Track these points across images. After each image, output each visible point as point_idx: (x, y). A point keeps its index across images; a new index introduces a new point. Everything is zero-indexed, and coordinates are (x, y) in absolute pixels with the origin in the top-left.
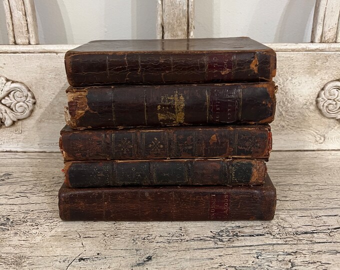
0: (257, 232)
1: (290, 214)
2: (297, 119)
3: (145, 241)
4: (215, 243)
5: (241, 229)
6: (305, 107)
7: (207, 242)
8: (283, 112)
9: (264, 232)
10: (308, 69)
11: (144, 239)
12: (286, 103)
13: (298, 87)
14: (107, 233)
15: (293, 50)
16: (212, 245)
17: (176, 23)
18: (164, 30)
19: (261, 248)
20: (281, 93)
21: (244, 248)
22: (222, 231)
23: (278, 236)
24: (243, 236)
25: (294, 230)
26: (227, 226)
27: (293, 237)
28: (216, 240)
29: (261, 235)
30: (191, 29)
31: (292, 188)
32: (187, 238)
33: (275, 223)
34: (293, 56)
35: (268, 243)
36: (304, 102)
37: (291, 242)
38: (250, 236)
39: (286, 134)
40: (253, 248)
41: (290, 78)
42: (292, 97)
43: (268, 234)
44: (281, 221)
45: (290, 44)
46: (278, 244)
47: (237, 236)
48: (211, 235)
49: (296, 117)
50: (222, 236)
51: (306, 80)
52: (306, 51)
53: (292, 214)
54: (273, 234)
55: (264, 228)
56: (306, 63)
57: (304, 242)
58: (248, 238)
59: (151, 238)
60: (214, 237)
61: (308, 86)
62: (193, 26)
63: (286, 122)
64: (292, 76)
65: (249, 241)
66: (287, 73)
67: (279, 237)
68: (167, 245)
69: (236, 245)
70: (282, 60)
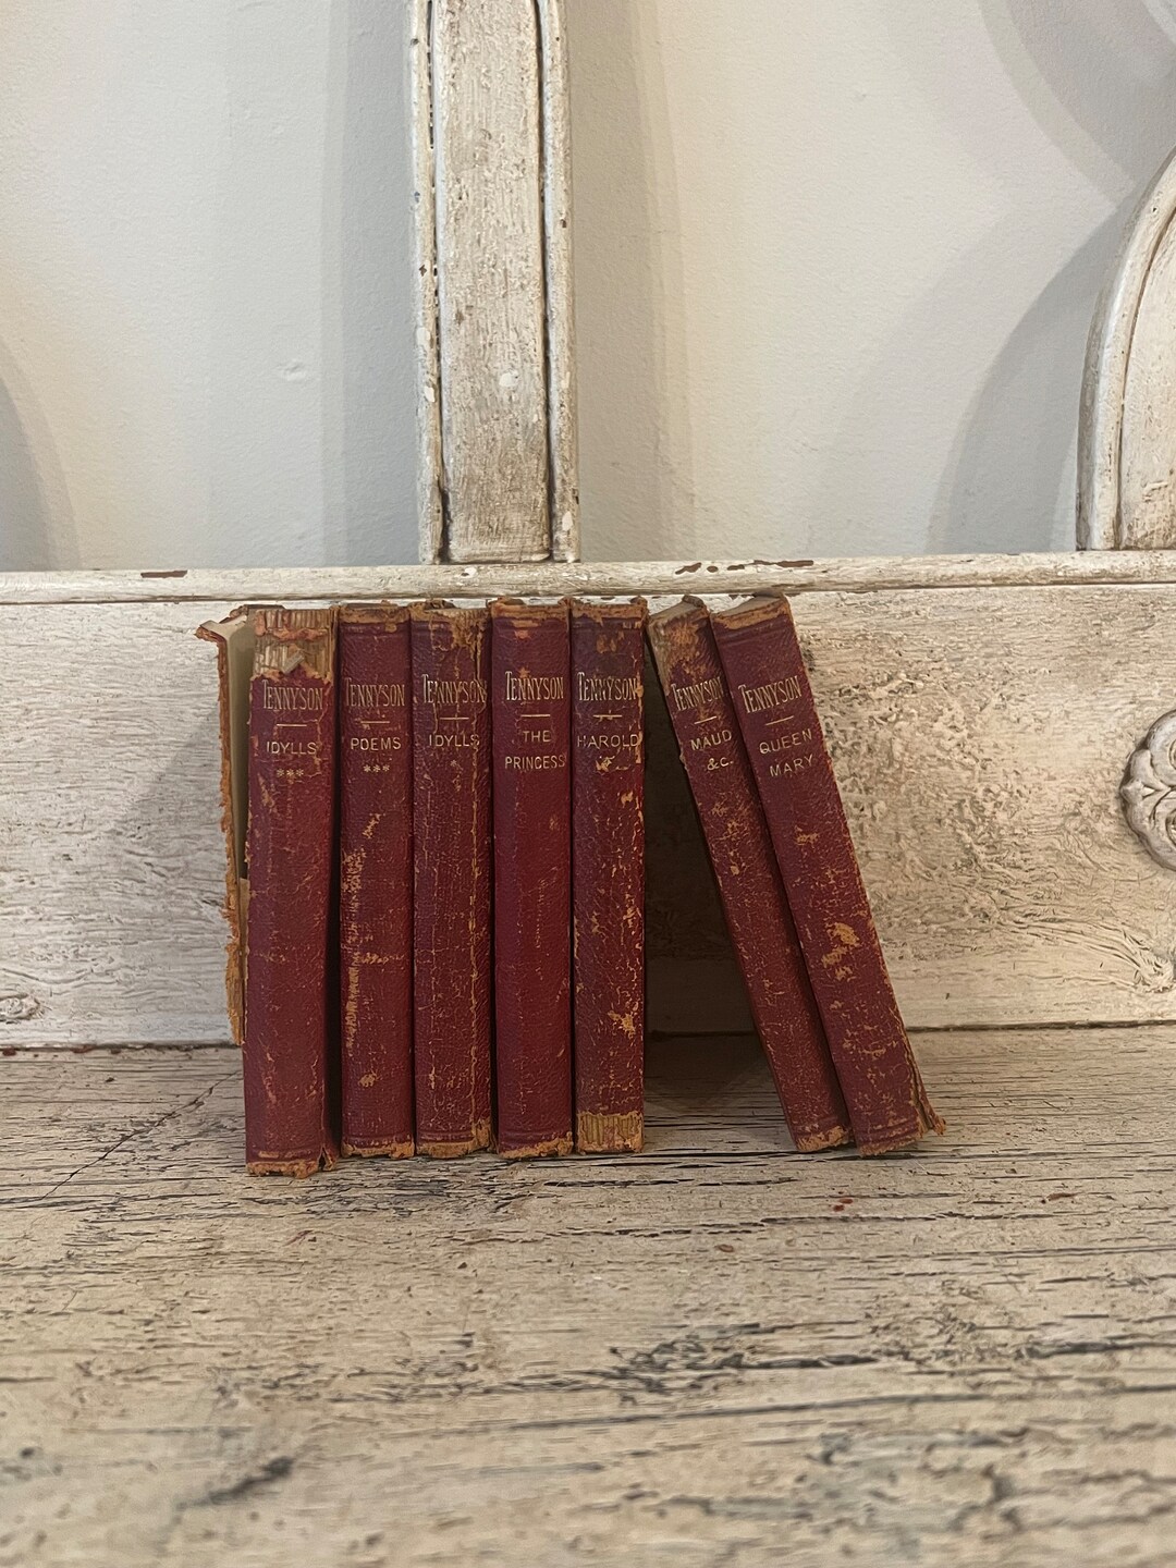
0: (840, 1348)
1: (1008, 1270)
2: (1041, 879)
3: (278, 1392)
4: (625, 1399)
5: (762, 1337)
6: (1073, 824)
7: (584, 1395)
8: (977, 849)
9: (874, 1347)
10: (1072, 658)
11: (276, 1386)
12: (989, 806)
13: (1035, 738)
14: (102, 1360)
15: (1000, 581)
16: (609, 1407)
17: (496, 477)
18: (451, 507)
19: (850, 1415)
20: (965, 767)
21: (763, 1418)
22: (669, 1347)
23: (939, 1365)
24: (767, 1366)
25: (1022, 1337)
26: (696, 1324)
27: (1014, 1365)
28: (630, 1384)
29: (855, 1361)
30: (563, 499)
31: (1024, 1167)
32: (491, 1378)
33: (929, 1308)
34: (999, 602)
35: (885, 1394)
36: (1069, 801)
37: (1001, 1390)
38: (804, 1364)
39: (1000, 950)
40: (808, 1415)
41: (996, 701)
42: (1012, 781)
43: (890, 1354)
44: (962, 1300)
45: (983, 556)
46: (938, 1398)
47: (739, 1366)
48: (608, 1362)
49: (1037, 873)
50: (663, 1368)
51: (1069, 706)
52: (1055, 583)
53: (1015, 1270)
54: (916, 1353)
55: (875, 1329)
56: (1058, 633)
57: (1067, 1386)
58: (794, 1372)
59: (309, 1380)
60: (623, 1374)
61: (1076, 731)
62: (569, 489)
63: (995, 894)
64: (1006, 690)
65: (791, 1389)
66: (981, 677)
67: (947, 1368)
68: (381, 1409)
69: (729, 1404)
70: (955, 623)
